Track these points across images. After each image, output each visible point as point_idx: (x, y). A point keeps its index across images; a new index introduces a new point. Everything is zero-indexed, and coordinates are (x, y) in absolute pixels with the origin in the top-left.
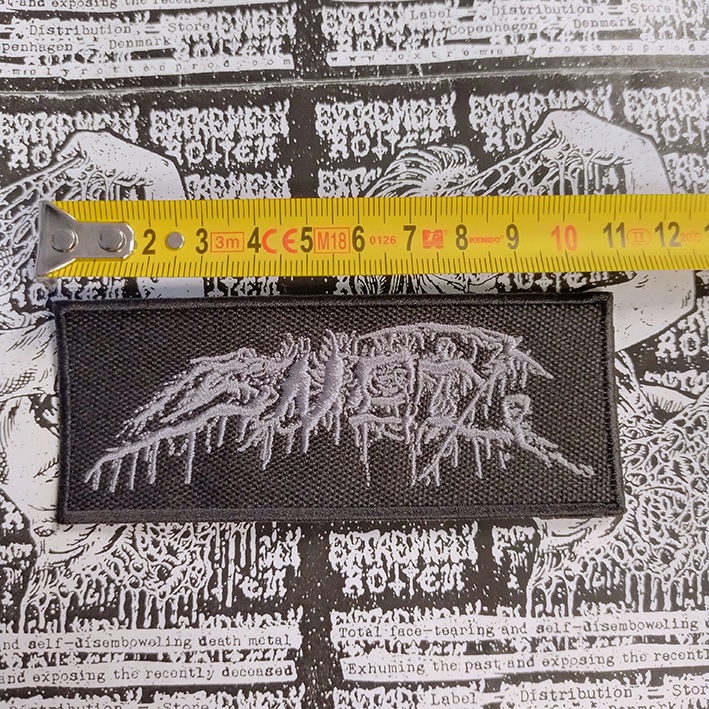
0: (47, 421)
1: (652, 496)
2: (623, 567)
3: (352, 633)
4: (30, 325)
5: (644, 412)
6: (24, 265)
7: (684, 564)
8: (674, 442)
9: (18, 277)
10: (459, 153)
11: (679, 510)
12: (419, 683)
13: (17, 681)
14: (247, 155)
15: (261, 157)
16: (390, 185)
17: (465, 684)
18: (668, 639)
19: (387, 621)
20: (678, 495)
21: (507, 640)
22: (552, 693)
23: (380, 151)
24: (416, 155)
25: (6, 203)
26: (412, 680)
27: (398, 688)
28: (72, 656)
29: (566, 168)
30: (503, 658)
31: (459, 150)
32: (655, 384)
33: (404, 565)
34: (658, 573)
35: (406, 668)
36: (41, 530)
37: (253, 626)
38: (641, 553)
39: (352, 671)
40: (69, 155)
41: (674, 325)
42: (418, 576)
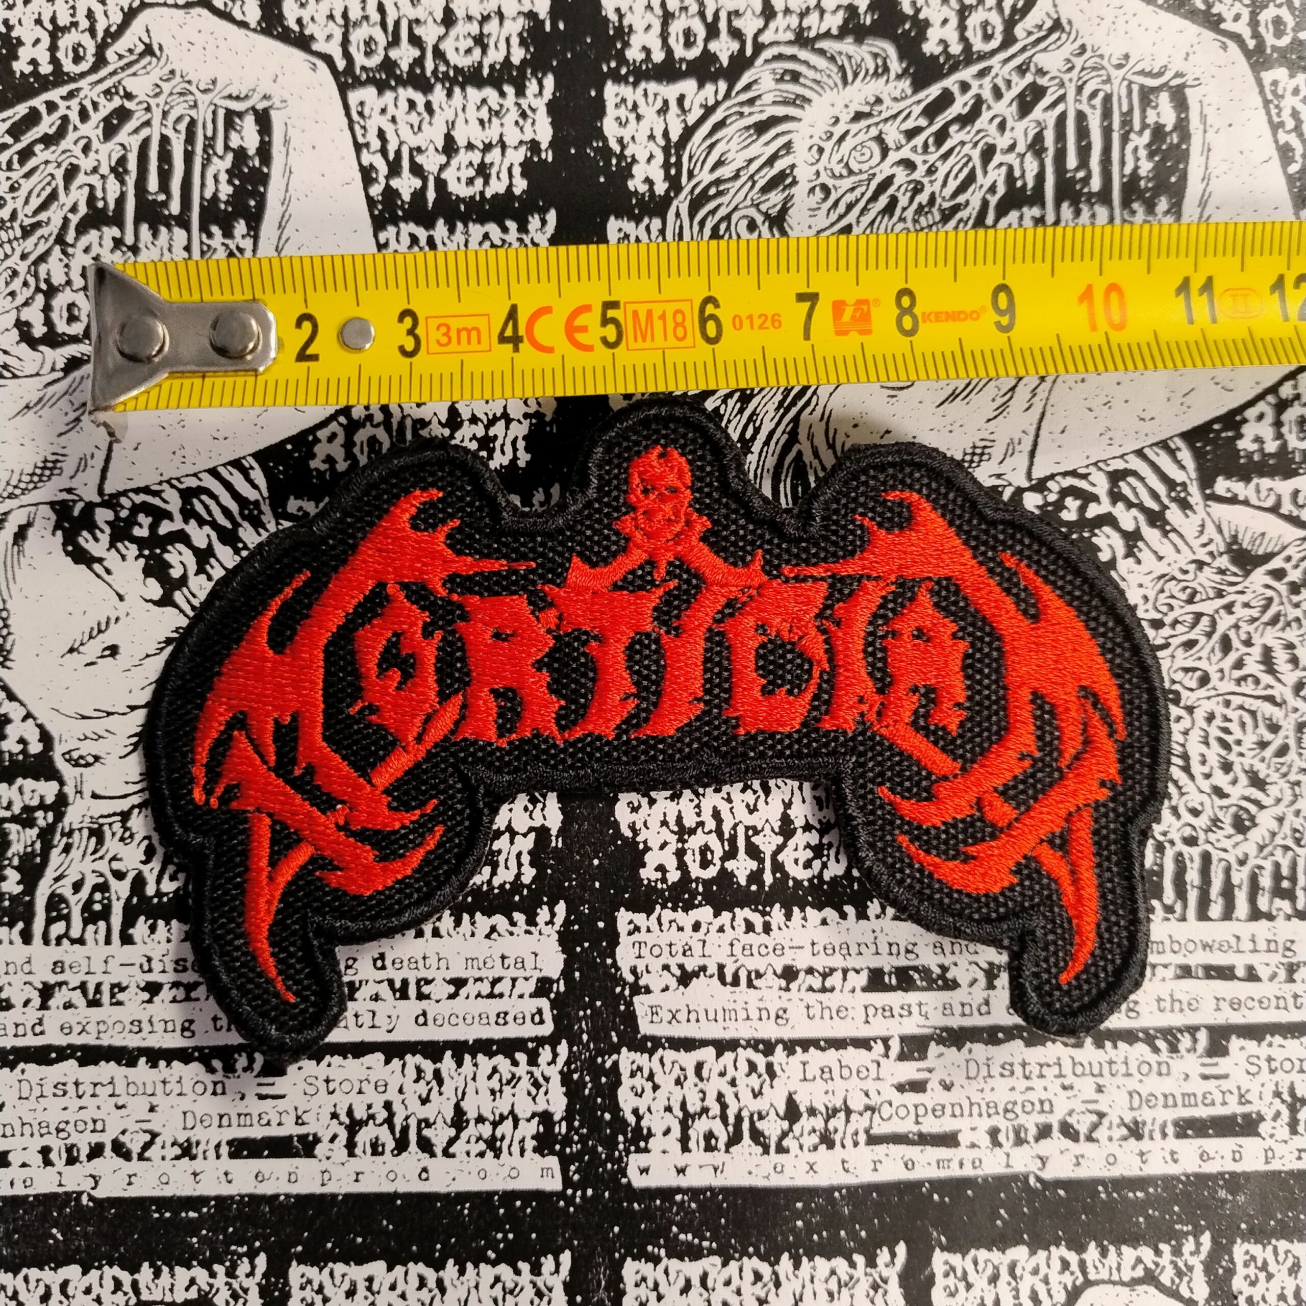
0: (86, 551)
1: (1220, 710)
2: (1161, 838)
3: (656, 951)
4: (53, 369)
5: (1211, 554)
6: (43, 258)
7: (1274, 834)
8: (1266, 608)
9: (32, 281)
10: (876, 56)
11: (1268, 736)
12: (780, 1041)
13: (30, 1033)
14: (469, 51)
15: (495, 56)
16: (741, 114)
17: (863, 1043)
18: (1240, 972)
19: (721, 930)
20: (1267, 709)
21: (942, 967)
22: (1024, 1065)
23: (724, 48)
24: (793, 58)
25: (9, 140)
26: (765, 1036)
27: (740, 1050)
28: (133, 989)
29: (1080, 89)
30: (933, 999)
31: (876, 50)
32: (1233, 500)
33: (754, 828)
34: (1225, 850)
35: (754, 1015)
36: (75, 755)
37: (473, 935)
38: (1195, 813)
39: (655, 1018)
40: (131, 51)
41: (1273, 389)
42: (780, 849)
